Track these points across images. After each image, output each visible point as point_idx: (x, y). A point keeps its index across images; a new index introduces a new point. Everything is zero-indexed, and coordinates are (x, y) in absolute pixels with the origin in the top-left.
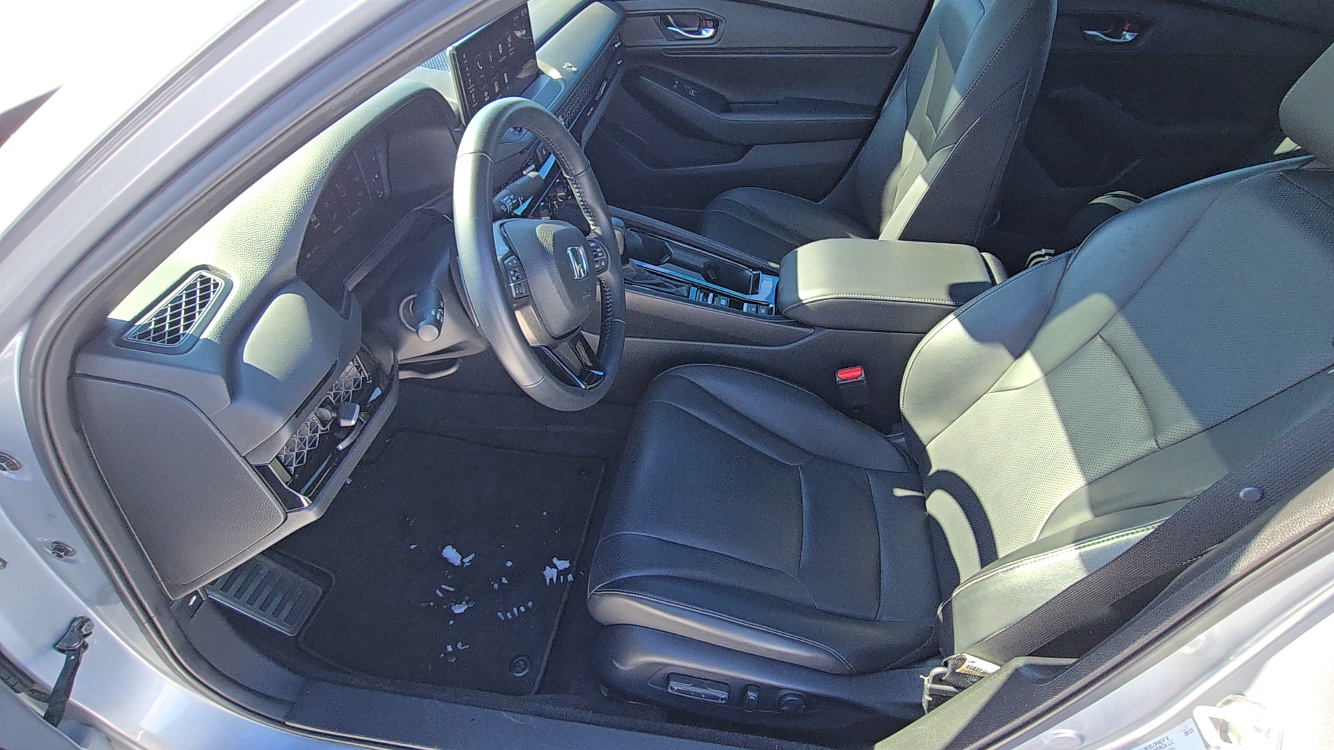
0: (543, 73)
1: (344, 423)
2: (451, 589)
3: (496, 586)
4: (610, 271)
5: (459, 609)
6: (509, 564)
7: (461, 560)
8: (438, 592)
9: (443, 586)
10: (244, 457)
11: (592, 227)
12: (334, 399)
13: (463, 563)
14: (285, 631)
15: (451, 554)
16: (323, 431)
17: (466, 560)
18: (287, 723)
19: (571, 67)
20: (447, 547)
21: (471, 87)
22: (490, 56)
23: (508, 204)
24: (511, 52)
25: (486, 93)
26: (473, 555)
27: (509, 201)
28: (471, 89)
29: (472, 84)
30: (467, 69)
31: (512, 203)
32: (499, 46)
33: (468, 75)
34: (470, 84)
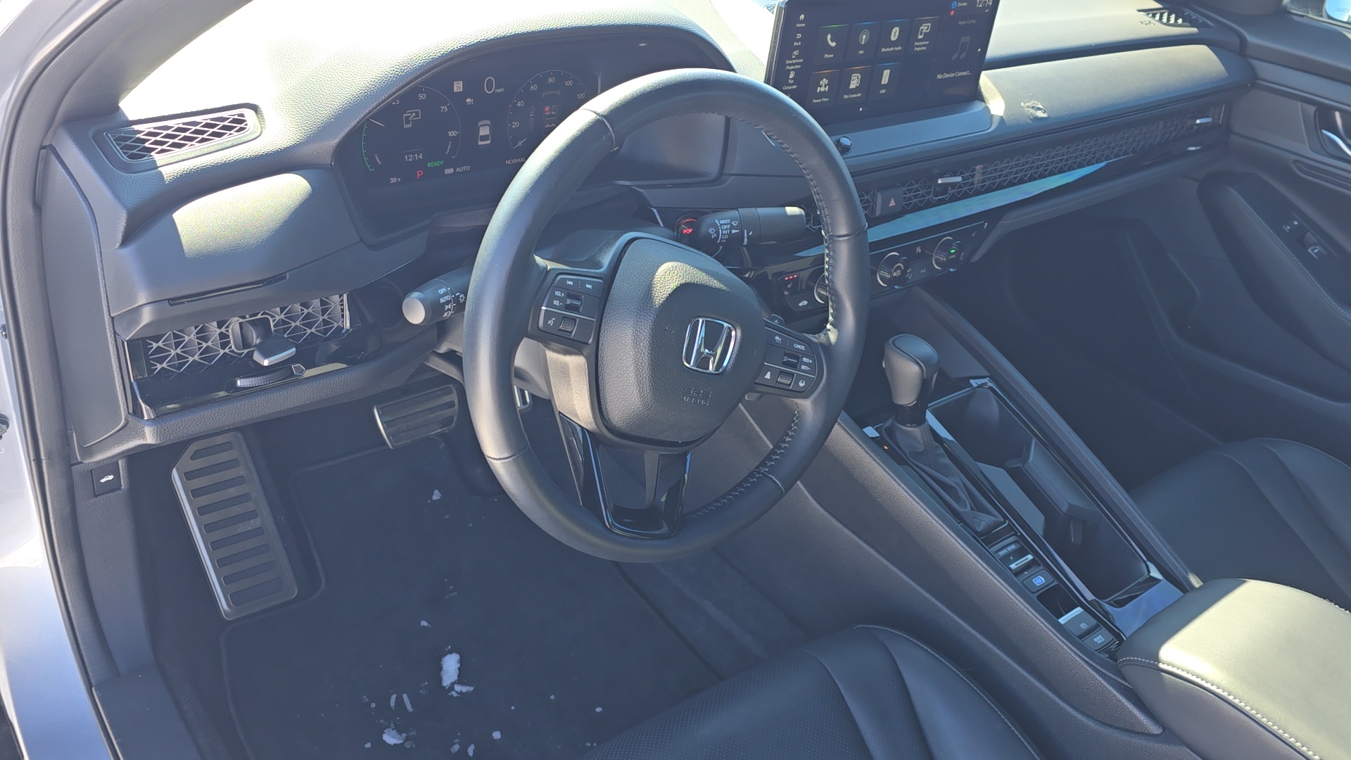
0: (982, 99)
1: (257, 357)
2: (409, 708)
3: (456, 748)
4: (815, 403)
5: (391, 738)
6: (497, 735)
7: (453, 684)
8: (394, 698)
9: (405, 696)
10: (113, 318)
11: (829, 326)
12: (275, 326)
13: (452, 688)
14: (223, 604)
15: (451, 665)
16: (232, 351)
17: (458, 688)
18: (93, 689)
19: (1039, 109)
20: (454, 654)
21: (794, 61)
22: (864, 37)
23: (722, 230)
24: (918, 46)
25: (825, 81)
26: (471, 689)
27: (725, 227)
28: (793, 64)
29: (797, 57)
30: (799, 36)
31: (730, 232)
32: (894, 30)
33: (795, 44)
34: (794, 57)
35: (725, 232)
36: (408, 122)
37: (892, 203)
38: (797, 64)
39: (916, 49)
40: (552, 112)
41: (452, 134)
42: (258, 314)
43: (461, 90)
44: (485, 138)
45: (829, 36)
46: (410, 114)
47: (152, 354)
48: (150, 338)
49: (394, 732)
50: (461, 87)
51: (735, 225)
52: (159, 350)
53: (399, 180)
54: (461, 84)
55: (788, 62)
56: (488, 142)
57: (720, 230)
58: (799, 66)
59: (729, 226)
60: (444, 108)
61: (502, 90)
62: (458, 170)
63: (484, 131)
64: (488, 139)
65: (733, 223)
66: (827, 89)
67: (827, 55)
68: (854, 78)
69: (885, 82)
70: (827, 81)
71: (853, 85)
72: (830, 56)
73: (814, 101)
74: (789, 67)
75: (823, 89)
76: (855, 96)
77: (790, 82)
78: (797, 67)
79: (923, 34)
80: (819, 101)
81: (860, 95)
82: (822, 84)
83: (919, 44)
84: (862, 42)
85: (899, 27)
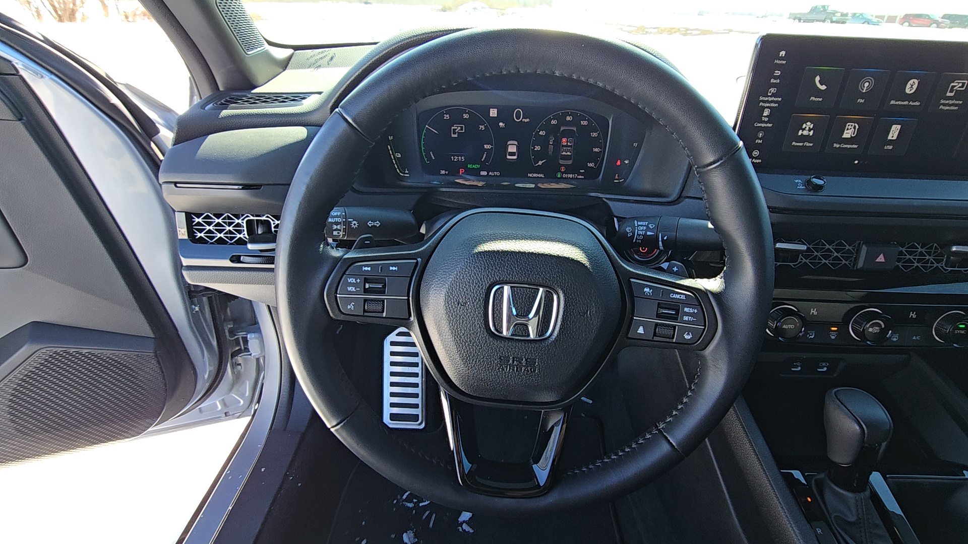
2: (431, 524)
5: (407, 538)
13: (462, 524)
16: (245, 237)
17: (465, 526)
21: (770, 99)
22: (867, 84)
23: (638, 230)
24: (944, 105)
25: (809, 125)
26: (471, 531)
27: (641, 228)
28: (768, 102)
29: (773, 95)
30: (778, 73)
31: (646, 233)
32: (911, 82)
33: (772, 81)
34: (769, 94)
35: (640, 233)
36: (454, 133)
37: (881, 259)
38: (772, 102)
39: (941, 107)
40: (569, 144)
41: (487, 147)
42: (263, 215)
43: (496, 116)
44: (512, 154)
45: (818, 79)
46: (456, 128)
47: (195, 225)
48: (195, 214)
49: (412, 535)
50: (496, 113)
51: (651, 227)
52: (199, 224)
53: (447, 172)
54: (495, 111)
55: (761, 98)
56: (515, 157)
57: (636, 230)
58: (776, 105)
59: (645, 228)
60: (482, 127)
61: (528, 120)
62: (490, 173)
63: (512, 149)
64: (515, 155)
65: (650, 226)
66: (811, 133)
67: (814, 98)
68: (850, 127)
69: (893, 137)
70: (812, 125)
71: (847, 134)
72: (818, 99)
73: (794, 143)
74: (763, 104)
75: (805, 133)
76: (849, 146)
77: (763, 119)
78: (773, 105)
79: (954, 91)
80: (801, 144)
81: (855, 146)
82: (806, 127)
83: (947, 102)
84: (863, 90)
85: (919, 80)
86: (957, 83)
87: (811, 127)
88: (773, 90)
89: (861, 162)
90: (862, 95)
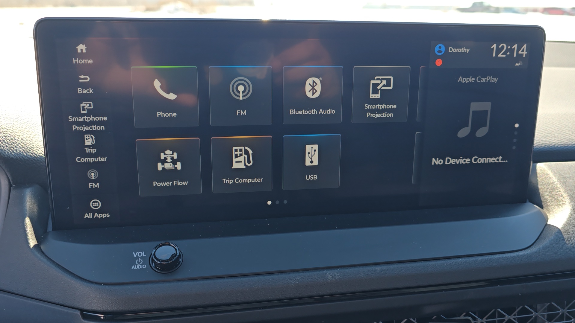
21: (88, 119)
24: (372, 111)
25: (171, 154)
28: (85, 123)
29: (91, 113)
30: (85, 78)
33: (80, 91)
34: (83, 112)
38: (92, 123)
39: (369, 114)
45: (157, 84)
55: (71, 119)
58: (101, 128)
66: (179, 166)
67: (162, 114)
68: (238, 153)
69: (312, 162)
70: (175, 154)
71: (239, 163)
72: (169, 115)
73: (155, 183)
74: (79, 128)
75: (169, 166)
76: (248, 181)
77: (88, 150)
78: (95, 128)
79: (380, 91)
80: (168, 184)
81: (259, 180)
82: (166, 158)
83: (375, 107)
84: (239, 97)
85: (321, 79)
86: (378, 79)
87: (175, 156)
88: (86, 105)
89: (277, 202)
90: (241, 105)
